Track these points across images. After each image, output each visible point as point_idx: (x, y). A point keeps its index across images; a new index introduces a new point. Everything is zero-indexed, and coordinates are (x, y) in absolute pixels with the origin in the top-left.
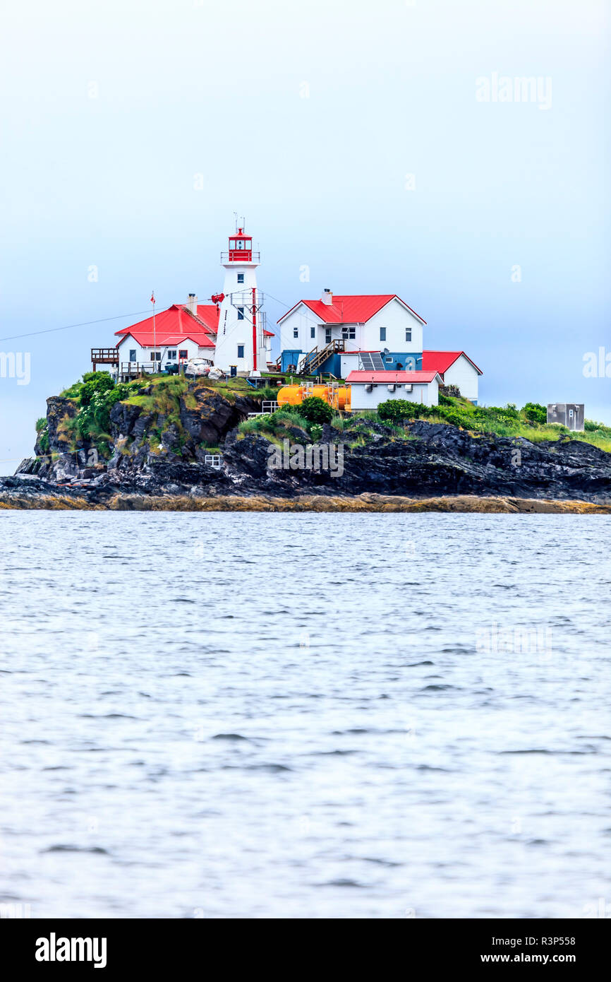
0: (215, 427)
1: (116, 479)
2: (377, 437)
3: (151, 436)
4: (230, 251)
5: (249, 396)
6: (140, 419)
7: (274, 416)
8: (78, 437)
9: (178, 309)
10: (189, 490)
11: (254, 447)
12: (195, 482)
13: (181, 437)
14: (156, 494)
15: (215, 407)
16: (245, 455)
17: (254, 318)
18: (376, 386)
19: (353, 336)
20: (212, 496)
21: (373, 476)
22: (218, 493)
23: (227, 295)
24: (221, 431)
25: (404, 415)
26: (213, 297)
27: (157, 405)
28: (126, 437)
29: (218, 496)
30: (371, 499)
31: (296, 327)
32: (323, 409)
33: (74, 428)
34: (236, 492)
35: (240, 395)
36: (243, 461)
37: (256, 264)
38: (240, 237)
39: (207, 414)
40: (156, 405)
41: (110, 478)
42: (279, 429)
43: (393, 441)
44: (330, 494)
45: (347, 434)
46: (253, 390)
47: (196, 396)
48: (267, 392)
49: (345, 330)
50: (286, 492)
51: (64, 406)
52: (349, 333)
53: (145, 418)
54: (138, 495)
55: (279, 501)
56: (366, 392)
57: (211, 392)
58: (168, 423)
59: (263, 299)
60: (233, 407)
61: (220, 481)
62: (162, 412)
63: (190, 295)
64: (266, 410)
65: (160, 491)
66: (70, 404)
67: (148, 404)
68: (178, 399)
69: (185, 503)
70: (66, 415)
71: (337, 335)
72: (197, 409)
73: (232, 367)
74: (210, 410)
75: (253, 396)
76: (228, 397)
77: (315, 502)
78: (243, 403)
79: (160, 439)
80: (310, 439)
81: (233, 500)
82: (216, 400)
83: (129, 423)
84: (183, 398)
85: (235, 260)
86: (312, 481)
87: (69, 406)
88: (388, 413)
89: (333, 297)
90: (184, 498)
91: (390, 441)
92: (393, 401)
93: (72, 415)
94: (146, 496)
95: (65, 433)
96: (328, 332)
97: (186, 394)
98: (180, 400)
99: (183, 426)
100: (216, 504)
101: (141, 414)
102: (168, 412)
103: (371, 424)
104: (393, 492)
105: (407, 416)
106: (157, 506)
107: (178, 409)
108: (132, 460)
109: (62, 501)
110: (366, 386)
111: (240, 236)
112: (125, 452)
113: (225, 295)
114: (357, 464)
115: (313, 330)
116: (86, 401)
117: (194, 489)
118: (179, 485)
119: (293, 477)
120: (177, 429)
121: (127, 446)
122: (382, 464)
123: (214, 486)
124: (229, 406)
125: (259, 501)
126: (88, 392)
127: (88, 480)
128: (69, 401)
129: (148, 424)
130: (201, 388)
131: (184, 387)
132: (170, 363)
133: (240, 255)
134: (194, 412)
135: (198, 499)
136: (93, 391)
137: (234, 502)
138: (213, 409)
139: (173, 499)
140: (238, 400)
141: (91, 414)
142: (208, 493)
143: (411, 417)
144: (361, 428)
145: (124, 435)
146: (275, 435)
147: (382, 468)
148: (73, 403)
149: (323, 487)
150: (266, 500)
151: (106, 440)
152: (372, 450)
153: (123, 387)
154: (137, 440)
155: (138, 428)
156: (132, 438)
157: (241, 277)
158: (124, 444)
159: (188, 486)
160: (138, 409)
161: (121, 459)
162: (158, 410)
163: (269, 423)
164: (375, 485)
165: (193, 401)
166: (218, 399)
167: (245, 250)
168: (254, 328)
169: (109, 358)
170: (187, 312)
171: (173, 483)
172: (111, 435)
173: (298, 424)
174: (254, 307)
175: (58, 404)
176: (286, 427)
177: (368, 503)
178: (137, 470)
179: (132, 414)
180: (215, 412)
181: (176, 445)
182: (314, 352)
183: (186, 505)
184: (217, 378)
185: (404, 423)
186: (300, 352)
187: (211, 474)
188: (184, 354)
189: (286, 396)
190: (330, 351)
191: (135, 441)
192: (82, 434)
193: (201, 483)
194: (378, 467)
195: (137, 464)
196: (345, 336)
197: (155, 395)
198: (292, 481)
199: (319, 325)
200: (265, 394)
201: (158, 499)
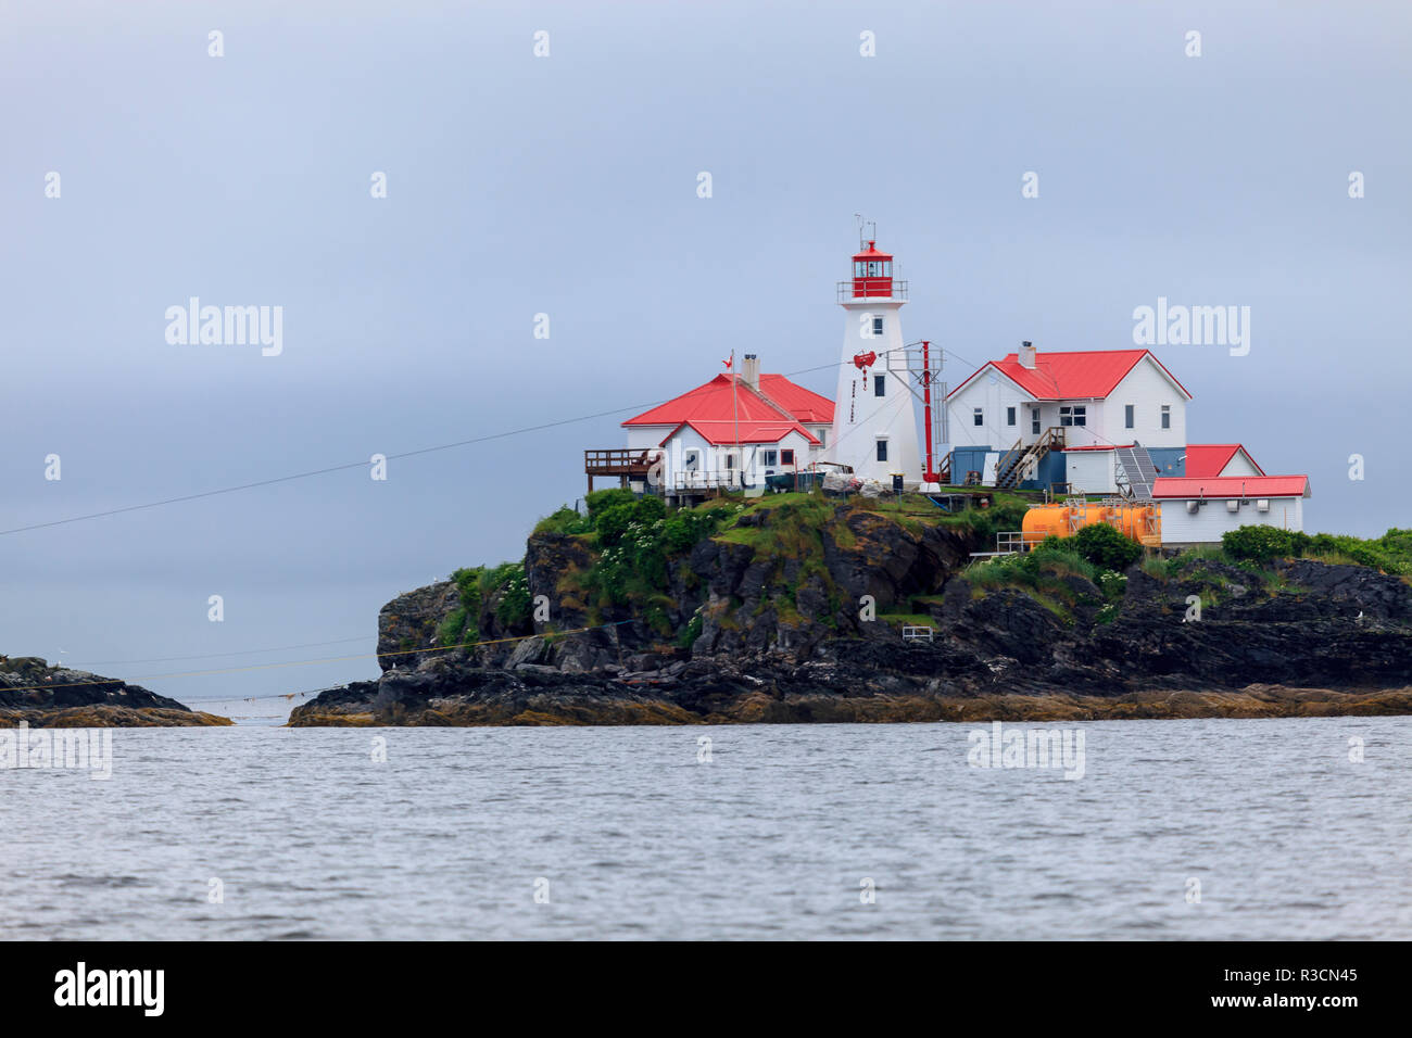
0: (891, 579)
1: (731, 671)
2: (1239, 590)
3: (777, 596)
4: (856, 279)
5: (943, 525)
6: (753, 567)
7: (1031, 557)
8: (603, 600)
9: (728, 382)
10: (924, 685)
11: (1009, 612)
12: (931, 671)
13: (832, 596)
14: (859, 694)
15: (890, 544)
16: (993, 624)
17: (927, 392)
18: (1205, 503)
19: (1081, 422)
20: (972, 695)
21: (1258, 656)
22: (982, 689)
23: (880, 355)
24: (899, 585)
25: (1274, 552)
26: (856, 358)
27: (781, 543)
28: (726, 599)
29: (985, 695)
30: (1270, 694)
31: (978, 407)
32: (1117, 543)
33: (593, 585)
34: (1013, 687)
35: (928, 523)
36: (989, 635)
37: (901, 301)
38: (870, 257)
39: (878, 557)
40: (779, 542)
41: (720, 668)
42: (1047, 579)
43: (1273, 595)
44: (1195, 687)
45: (1180, 586)
46: (946, 515)
47: (852, 525)
48: (971, 517)
49: (1065, 410)
50: (1099, 686)
51: (563, 548)
52: (1073, 416)
53: (762, 566)
54: (822, 697)
55: (1092, 700)
56: (1187, 515)
57: (878, 519)
58: (805, 574)
59: (941, 360)
60: (920, 545)
61: (974, 669)
62: (793, 555)
63: (747, 357)
64: (1006, 548)
65: (867, 688)
66: (575, 545)
67: (765, 541)
68: (818, 531)
69: (921, 707)
70: (572, 564)
71: (1051, 420)
72: (858, 548)
73: (895, 476)
74: (882, 549)
75: (950, 525)
76: (910, 527)
77: (1174, 702)
78: (935, 537)
79: (794, 600)
80: (1102, 595)
81: (1015, 702)
82: (890, 533)
83: (733, 574)
84: (829, 530)
85: (869, 294)
86: (1145, 666)
87: (576, 548)
88: (1245, 549)
89: (1037, 355)
90: (916, 700)
91: (1268, 595)
92: (1251, 527)
93: (583, 564)
94: (840, 698)
95: (574, 593)
96: (1036, 414)
97: (834, 525)
98: (822, 533)
99: (833, 578)
100: (985, 709)
101: (754, 559)
102: (804, 555)
103: (1219, 567)
104: (1304, 681)
105: (1280, 554)
106: (864, 713)
107: (821, 550)
108: (744, 638)
109: (653, 709)
110: (1189, 503)
111: (870, 255)
112: (726, 624)
113: (876, 353)
114: (1225, 635)
115: (1011, 411)
116: (611, 539)
117: (934, 684)
118: (900, 678)
119: (1107, 661)
120: (823, 584)
121: (728, 613)
122: (1272, 635)
123: (969, 678)
124: (913, 543)
125: (1060, 701)
126: (616, 523)
127: (654, 673)
128: (573, 540)
129: (768, 576)
130: (859, 512)
131: (828, 512)
132: (772, 472)
133: (872, 287)
134: (853, 553)
135: (946, 702)
136: (626, 523)
137: (1018, 705)
138: (888, 549)
139: (894, 702)
140: (927, 533)
141: (629, 562)
142: (964, 691)
143: (1287, 554)
144: (1204, 575)
145: (721, 596)
146: (1037, 590)
147: (1273, 641)
148: (583, 543)
149: (1178, 675)
150: (1071, 700)
151: (663, 605)
152: (1237, 612)
153: (693, 514)
154: (749, 602)
155: (748, 583)
156: (739, 600)
157: (878, 324)
158: (723, 610)
159: (919, 678)
160: (748, 552)
161: (719, 636)
162: (785, 552)
163: (1025, 568)
164: (1268, 670)
165: (850, 536)
166: (894, 531)
167: (882, 278)
168: (928, 409)
169: (622, 467)
170: (744, 387)
171: (886, 674)
172: (670, 596)
173: (1080, 570)
174: (927, 374)
175: (553, 546)
176: (1059, 575)
177: (1266, 701)
178: (756, 654)
179: (737, 560)
180: (892, 553)
181: (825, 611)
182: (1017, 448)
183: (923, 712)
184: (875, 496)
185: (1277, 565)
186: (988, 449)
187: (956, 659)
188: (788, 457)
189: (1040, 523)
190: (1044, 447)
191: (745, 605)
192: (612, 595)
193: (945, 673)
194: (1265, 640)
195: (755, 644)
196: (1068, 422)
197: (776, 526)
198: (1105, 667)
199: (1023, 403)
200: (969, 521)
201: (864, 702)
